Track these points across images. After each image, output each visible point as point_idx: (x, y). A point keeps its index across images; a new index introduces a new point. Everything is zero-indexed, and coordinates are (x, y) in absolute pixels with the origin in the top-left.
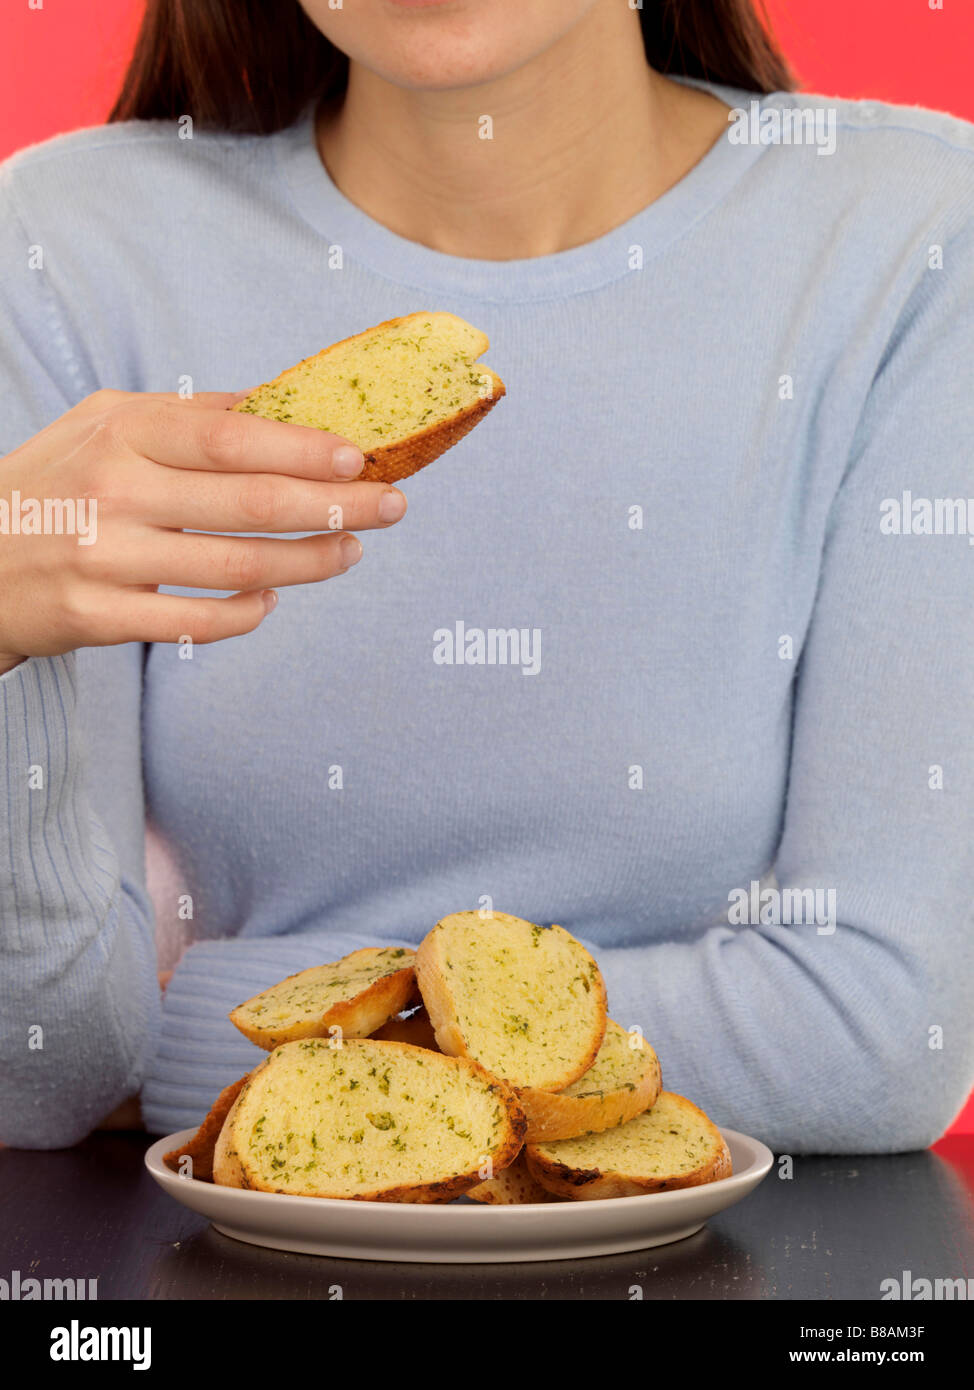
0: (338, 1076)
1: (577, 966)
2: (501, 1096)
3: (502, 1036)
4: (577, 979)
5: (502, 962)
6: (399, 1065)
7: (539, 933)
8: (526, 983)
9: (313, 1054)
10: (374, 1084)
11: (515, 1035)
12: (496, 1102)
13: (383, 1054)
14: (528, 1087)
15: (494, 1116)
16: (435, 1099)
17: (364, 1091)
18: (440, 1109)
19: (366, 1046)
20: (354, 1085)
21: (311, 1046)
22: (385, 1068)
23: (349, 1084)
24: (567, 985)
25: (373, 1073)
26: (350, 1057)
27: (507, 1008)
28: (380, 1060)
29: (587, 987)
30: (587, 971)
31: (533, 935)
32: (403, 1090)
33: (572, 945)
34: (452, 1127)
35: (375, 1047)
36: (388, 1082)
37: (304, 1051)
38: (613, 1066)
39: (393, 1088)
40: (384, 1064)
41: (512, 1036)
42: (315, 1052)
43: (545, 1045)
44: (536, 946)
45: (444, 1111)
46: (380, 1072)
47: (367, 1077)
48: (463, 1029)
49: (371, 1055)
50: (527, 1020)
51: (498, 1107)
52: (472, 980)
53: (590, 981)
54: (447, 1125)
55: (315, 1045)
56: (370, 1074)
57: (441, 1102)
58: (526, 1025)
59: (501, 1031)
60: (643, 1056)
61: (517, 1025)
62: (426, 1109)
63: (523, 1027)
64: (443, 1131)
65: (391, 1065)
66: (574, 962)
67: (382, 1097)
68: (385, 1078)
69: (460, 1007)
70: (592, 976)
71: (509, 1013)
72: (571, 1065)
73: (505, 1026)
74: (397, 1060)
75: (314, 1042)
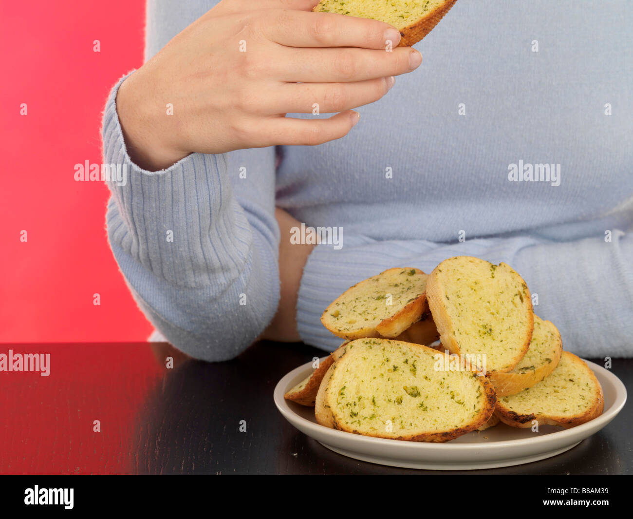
0: (386, 362)
1: (516, 287)
2: (481, 381)
3: (478, 338)
4: (516, 295)
5: (475, 290)
6: (421, 358)
7: (494, 269)
8: (489, 302)
9: (371, 348)
10: (407, 368)
11: (485, 336)
12: (478, 384)
13: (411, 351)
14: (494, 371)
15: (477, 392)
16: (443, 380)
17: (401, 373)
18: (446, 386)
19: (401, 346)
20: (395, 368)
21: (370, 343)
22: (413, 359)
23: (393, 368)
24: (511, 299)
25: (406, 362)
26: (392, 351)
27: (480, 320)
28: (410, 354)
29: (521, 298)
30: (521, 289)
31: (491, 270)
32: (424, 374)
33: (512, 274)
34: (453, 398)
35: (405, 346)
36: (415, 368)
37: (366, 345)
38: (537, 344)
39: (418, 372)
40: (412, 357)
41: (483, 338)
42: (372, 346)
43: (501, 341)
44: (493, 277)
45: (448, 387)
46: (411, 361)
47: (403, 364)
48: (457, 338)
49: (404, 351)
50: (491, 326)
51: (479, 387)
52: (460, 304)
53: (523, 295)
54: (449, 396)
55: (372, 342)
56: (404, 362)
57: (446, 382)
58: (491, 330)
59: (477, 336)
60: (552, 335)
61: (486, 331)
62: (438, 386)
63: (489, 332)
64: (448, 399)
65: (417, 358)
66: (514, 285)
67: (412, 377)
68: (414, 365)
69: (455, 324)
70: (524, 292)
71: (482, 323)
72: (517, 352)
73: (479, 331)
74: (420, 355)
75: (371, 341)
